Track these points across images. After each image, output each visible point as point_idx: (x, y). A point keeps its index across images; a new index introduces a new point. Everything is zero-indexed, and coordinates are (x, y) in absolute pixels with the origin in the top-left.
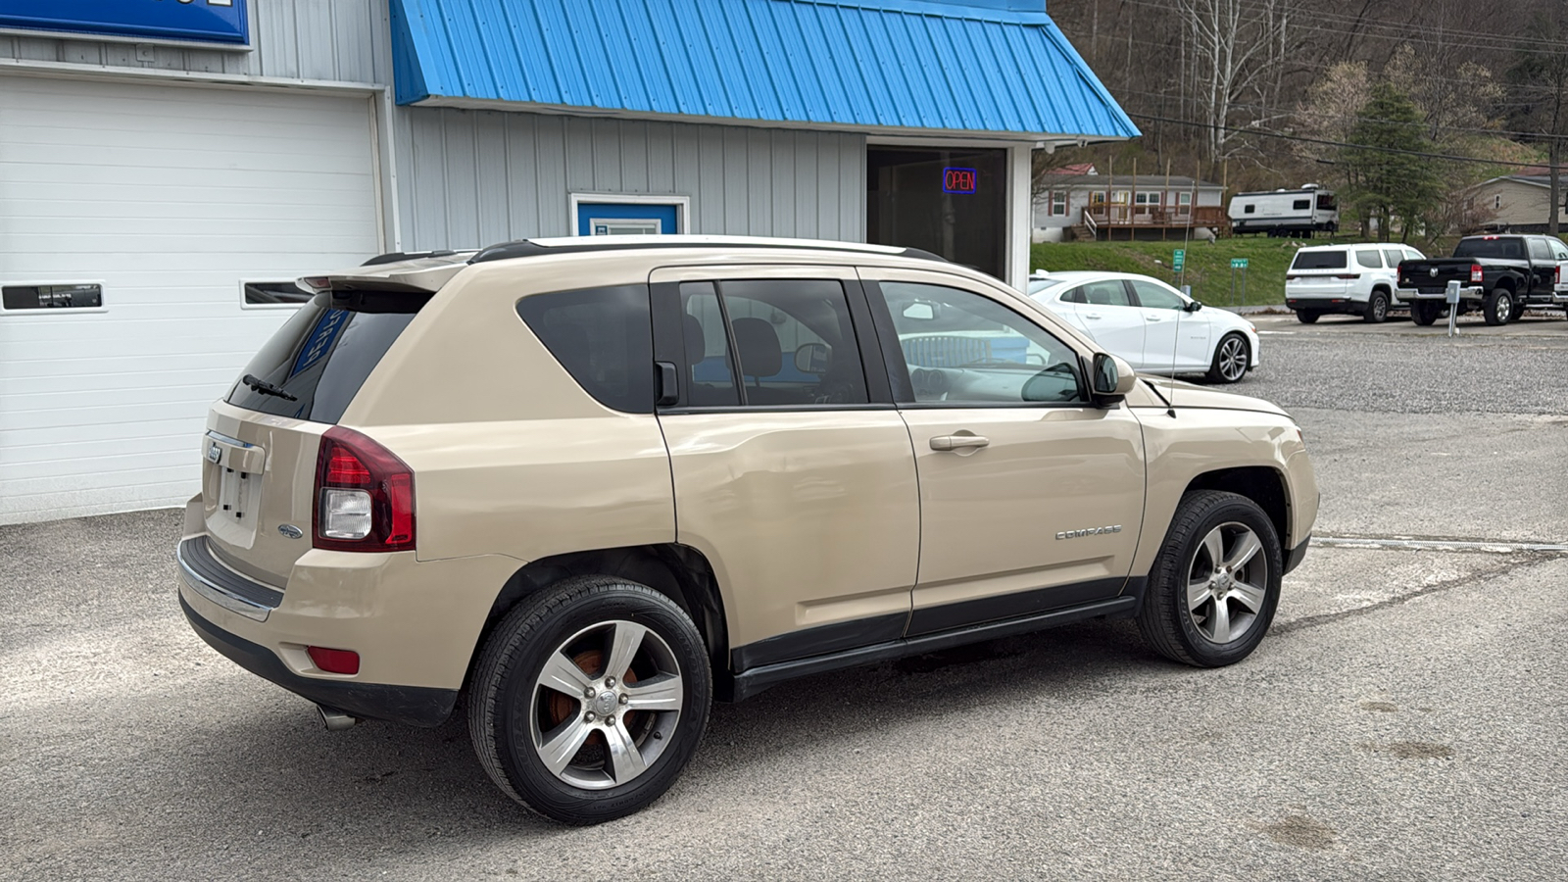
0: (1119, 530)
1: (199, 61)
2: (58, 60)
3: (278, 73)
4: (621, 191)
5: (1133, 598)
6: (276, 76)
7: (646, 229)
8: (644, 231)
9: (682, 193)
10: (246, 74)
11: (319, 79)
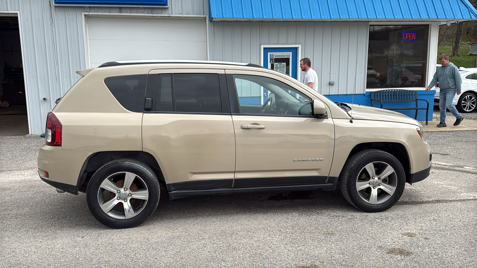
0: (322, 160)
1: (156, 11)
2: (120, 13)
3: (177, 13)
4: (278, 44)
5: (332, 184)
6: (176, 14)
7: (287, 55)
8: (286, 56)
9: (299, 44)
10: (168, 14)
11: (188, 15)
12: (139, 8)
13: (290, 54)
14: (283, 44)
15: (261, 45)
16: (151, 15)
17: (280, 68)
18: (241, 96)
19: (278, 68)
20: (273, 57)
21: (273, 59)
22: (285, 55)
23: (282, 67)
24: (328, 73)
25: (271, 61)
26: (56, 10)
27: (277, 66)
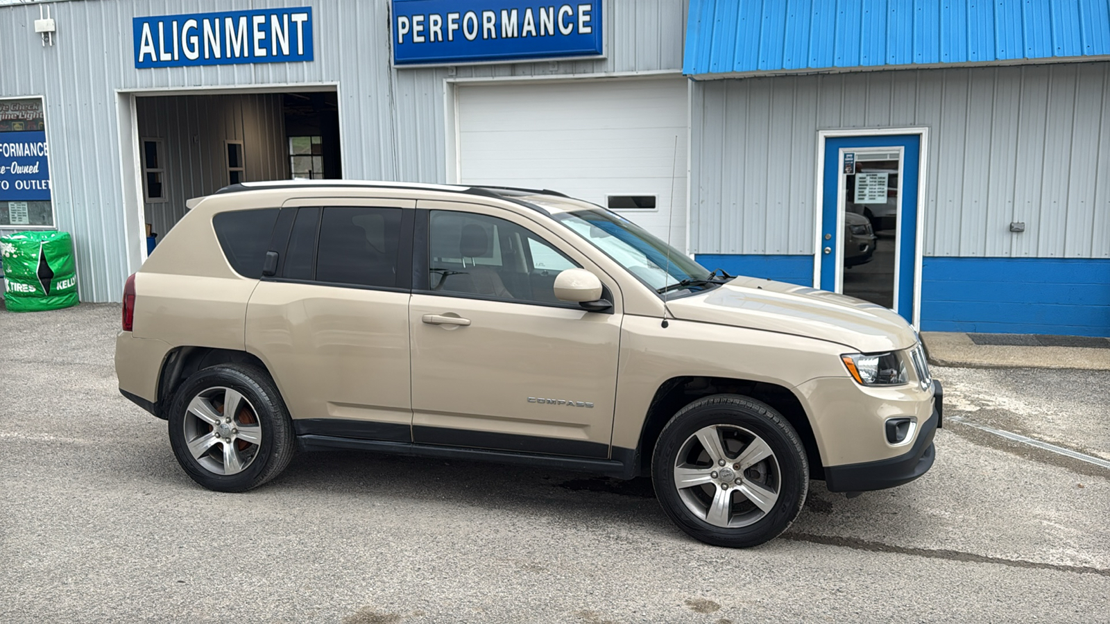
0: (591, 406)
1: (580, 67)
4: (865, 127)
5: (622, 464)
7: (890, 154)
8: (888, 156)
9: (923, 125)
10: (605, 72)
11: (648, 70)
12: (547, 63)
13: (899, 150)
14: (879, 127)
15: (818, 131)
16: (571, 76)
17: (872, 185)
18: (763, 253)
19: (867, 185)
20: (852, 159)
21: (853, 164)
22: (886, 155)
23: (877, 183)
24: (1008, 200)
25: (847, 169)
26: (400, 76)
27: (865, 182)
